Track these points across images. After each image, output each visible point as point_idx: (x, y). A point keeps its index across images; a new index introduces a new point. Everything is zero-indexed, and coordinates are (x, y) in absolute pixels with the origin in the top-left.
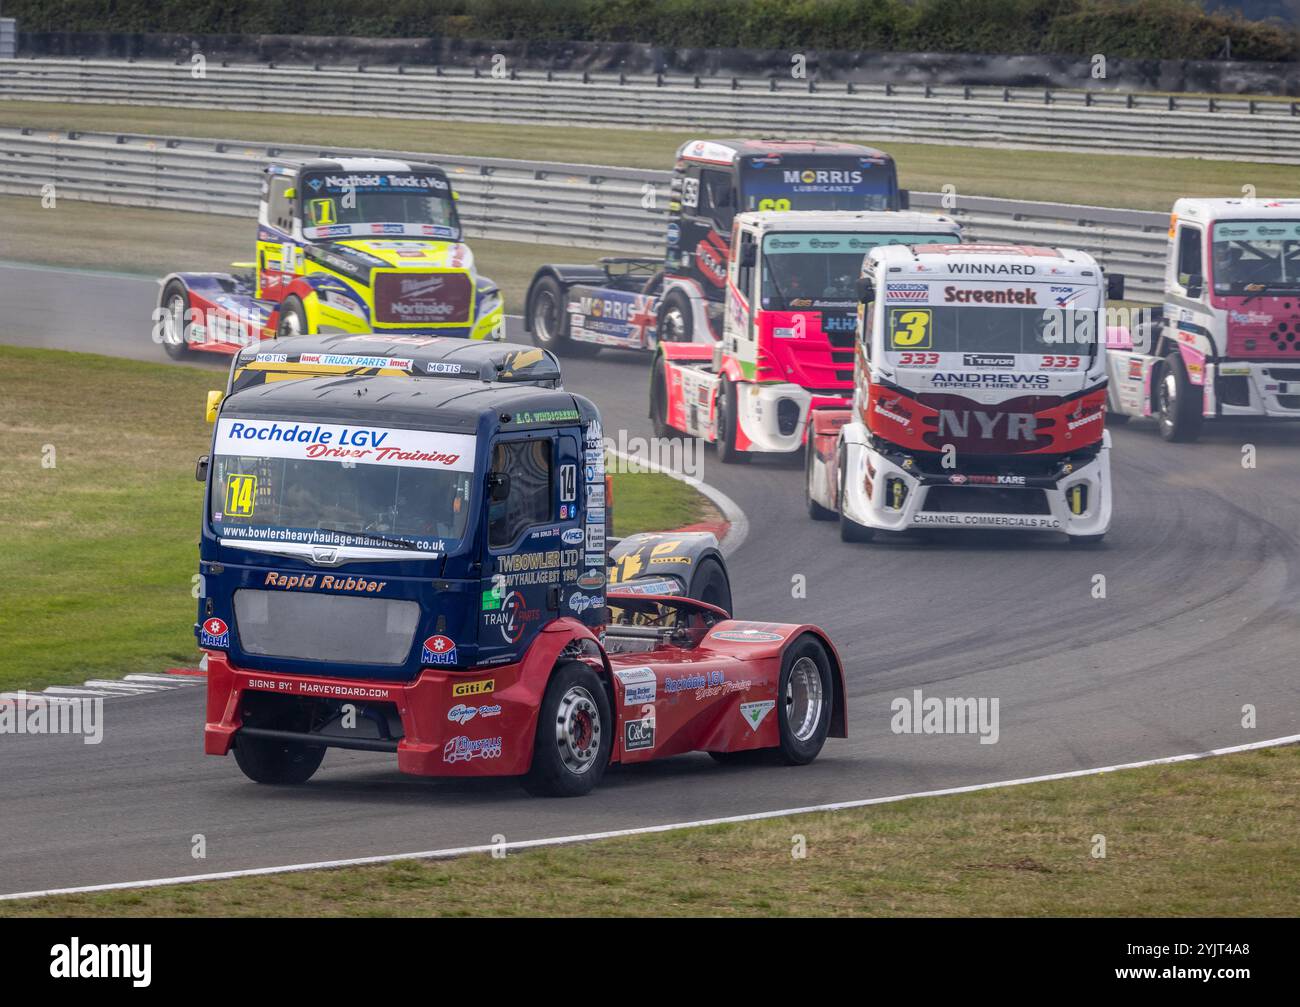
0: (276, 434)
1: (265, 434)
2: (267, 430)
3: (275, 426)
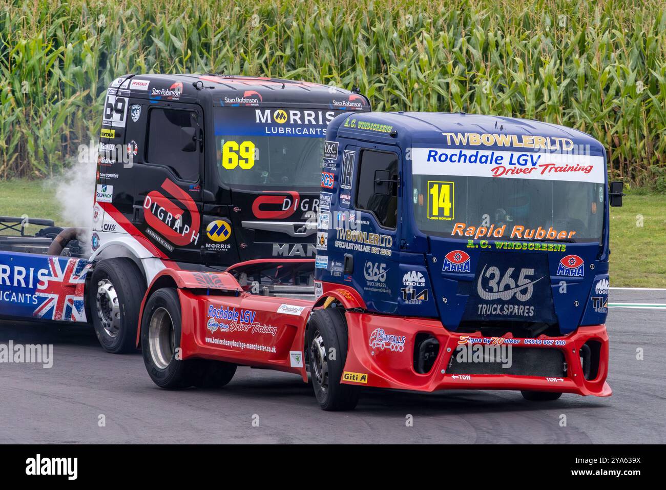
0: (463, 158)
1: (455, 158)
2: (456, 155)
3: (461, 152)
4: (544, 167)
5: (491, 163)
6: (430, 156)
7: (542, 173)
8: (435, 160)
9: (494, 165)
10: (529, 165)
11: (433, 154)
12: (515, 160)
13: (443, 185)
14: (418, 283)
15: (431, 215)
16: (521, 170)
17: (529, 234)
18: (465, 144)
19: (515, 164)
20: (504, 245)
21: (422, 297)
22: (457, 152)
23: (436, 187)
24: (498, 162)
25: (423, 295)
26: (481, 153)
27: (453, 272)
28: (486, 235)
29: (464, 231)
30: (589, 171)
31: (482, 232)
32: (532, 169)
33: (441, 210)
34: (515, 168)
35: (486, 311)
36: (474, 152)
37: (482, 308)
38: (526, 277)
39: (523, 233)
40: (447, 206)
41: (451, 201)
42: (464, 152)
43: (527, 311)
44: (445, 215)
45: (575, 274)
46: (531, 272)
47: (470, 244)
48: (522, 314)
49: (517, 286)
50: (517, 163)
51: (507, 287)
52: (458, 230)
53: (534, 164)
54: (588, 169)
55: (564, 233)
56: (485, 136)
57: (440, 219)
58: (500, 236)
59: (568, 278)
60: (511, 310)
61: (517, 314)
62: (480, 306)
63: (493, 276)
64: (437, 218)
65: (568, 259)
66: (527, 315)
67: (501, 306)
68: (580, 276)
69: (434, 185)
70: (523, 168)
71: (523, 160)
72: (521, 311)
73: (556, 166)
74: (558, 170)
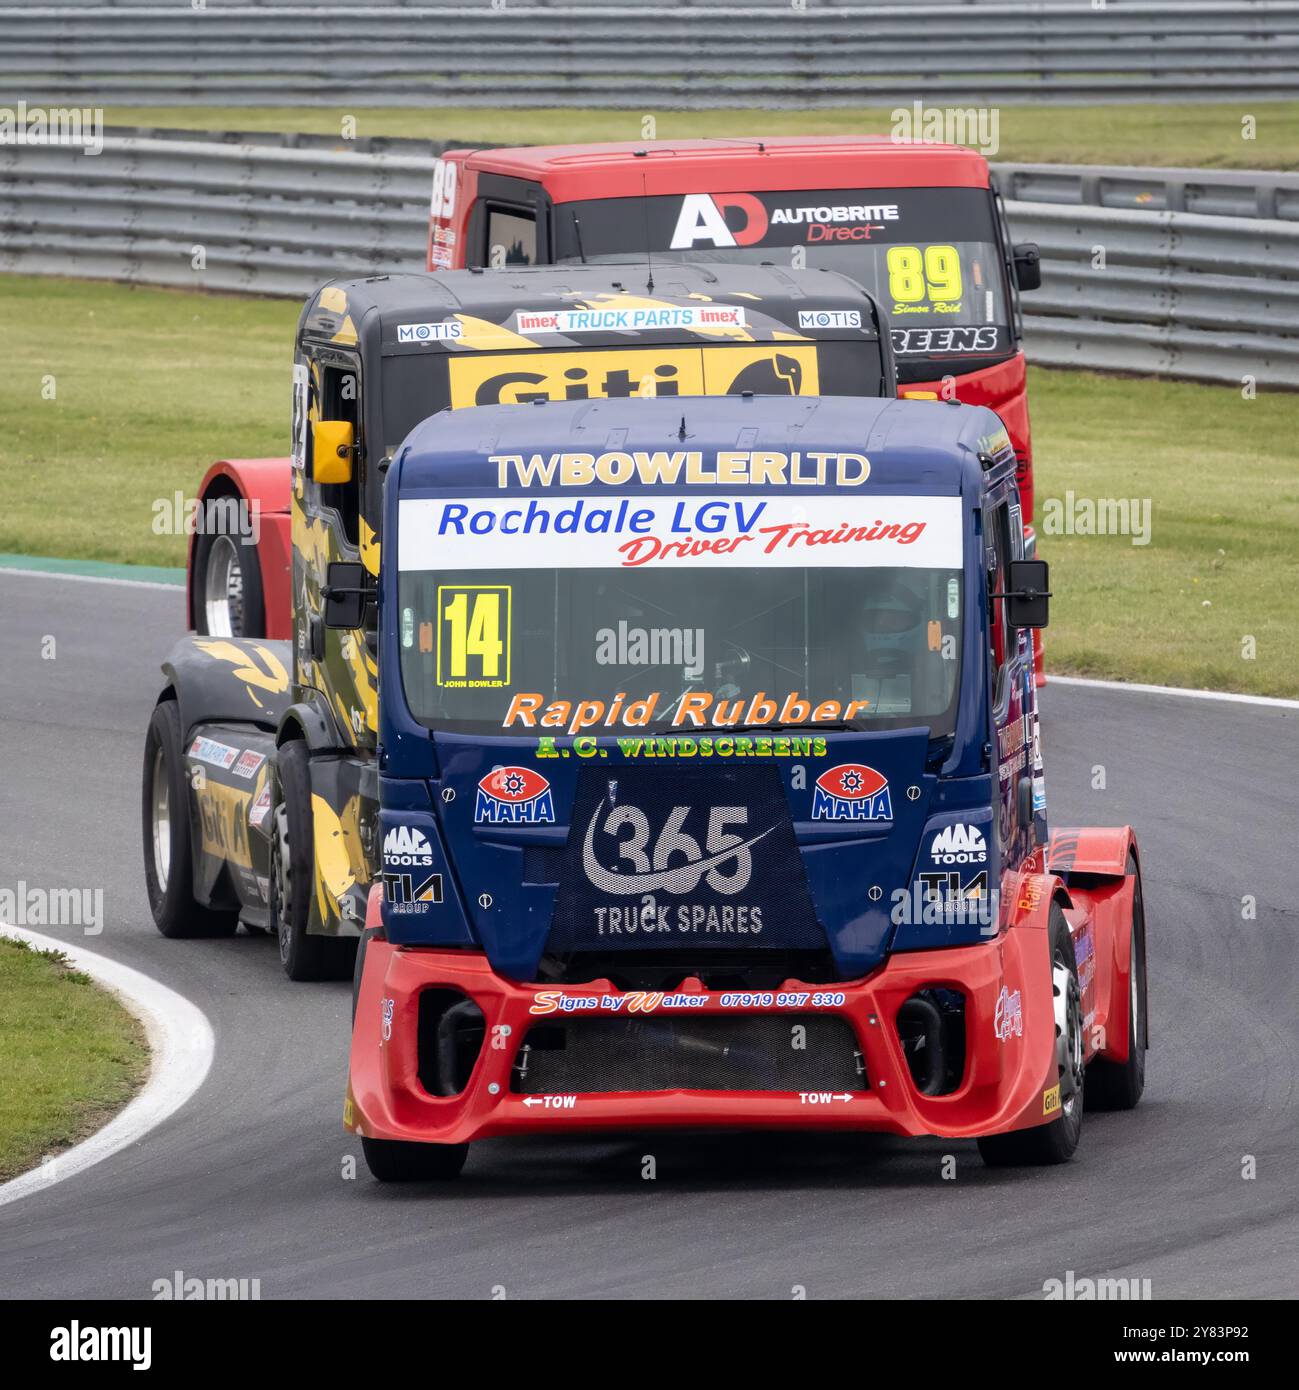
0: (538, 520)
2: (519, 514)
3: (533, 505)
4: (774, 534)
5: (619, 529)
6: (446, 519)
7: (769, 549)
8: (460, 530)
9: (627, 535)
10: (731, 530)
11: (455, 513)
12: (689, 519)
13: (479, 596)
14: (415, 858)
15: (447, 675)
16: (706, 545)
17: (726, 716)
18: (546, 480)
19: (688, 530)
20: (643, 748)
21: (429, 895)
22: (523, 504)
23: (461, 601)
24: (639, 526)
25: (431, 890)
26: (591, 504)
27: (505, 824)
28: (601, 722)
29: (540, 713)
30: (914, 537)
31: (588, 714)
32: (738, 541)
33: (475, 663)
34: (689, 539)
35: (622, 924)
36: (570, 503)
37: (607, 916)
38: (728, 829)
39: (709, 713)
40: (491, 650)
41: (502, 636)
42: (543, 503)
43: (745, 920)
44: (486, 673)
45: (867, 815)
46: (739, 815)
47: (546, 747)
48: (732, 930)
49: (707, 855)
50: (694, 528)
51: (678, 860)
52: (522, 715)
53: (743, 528)
54: (911, 531)
55: (832, 708)
56: (607, 459)
57: (472, 684)
58: (642, 724)
59: (845, 824)
60: (701, 920)
61: (718, 930)
62: (600, 911)
63: (627, 831)
64: (463, 684)
65: (838, 775)
66: (745, 930)
67: (667, 909)
68: (881, 820)
69: (456, 596)
70: (713, 538)
71: (714, 517)
72: (727, 921)
73: (811, 530)
74: (816, 539)
